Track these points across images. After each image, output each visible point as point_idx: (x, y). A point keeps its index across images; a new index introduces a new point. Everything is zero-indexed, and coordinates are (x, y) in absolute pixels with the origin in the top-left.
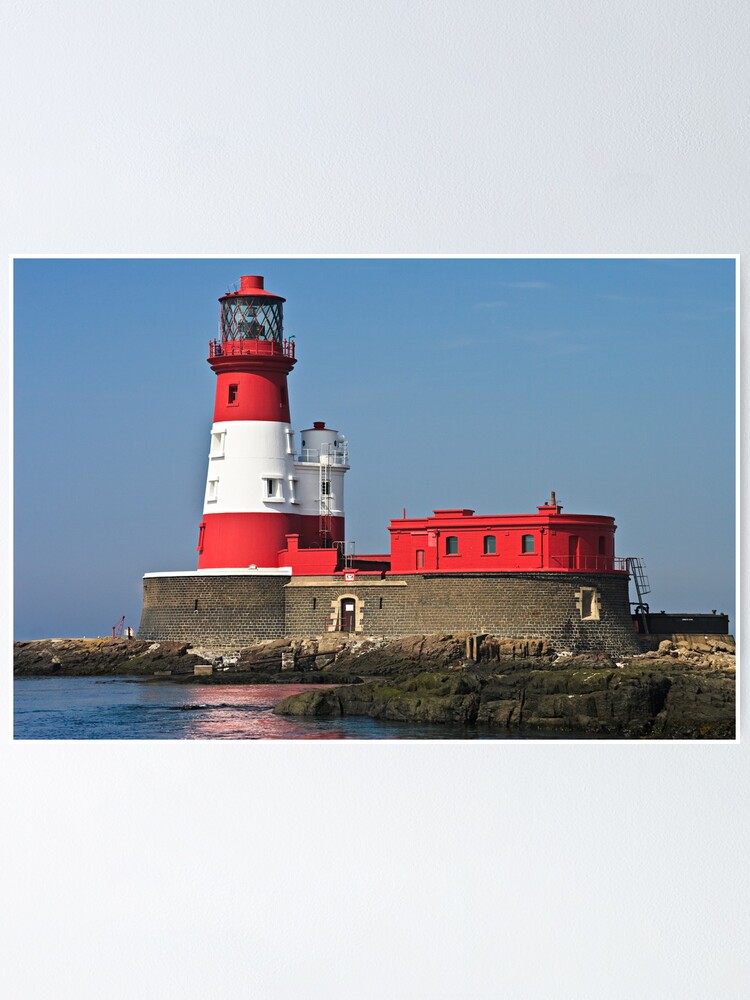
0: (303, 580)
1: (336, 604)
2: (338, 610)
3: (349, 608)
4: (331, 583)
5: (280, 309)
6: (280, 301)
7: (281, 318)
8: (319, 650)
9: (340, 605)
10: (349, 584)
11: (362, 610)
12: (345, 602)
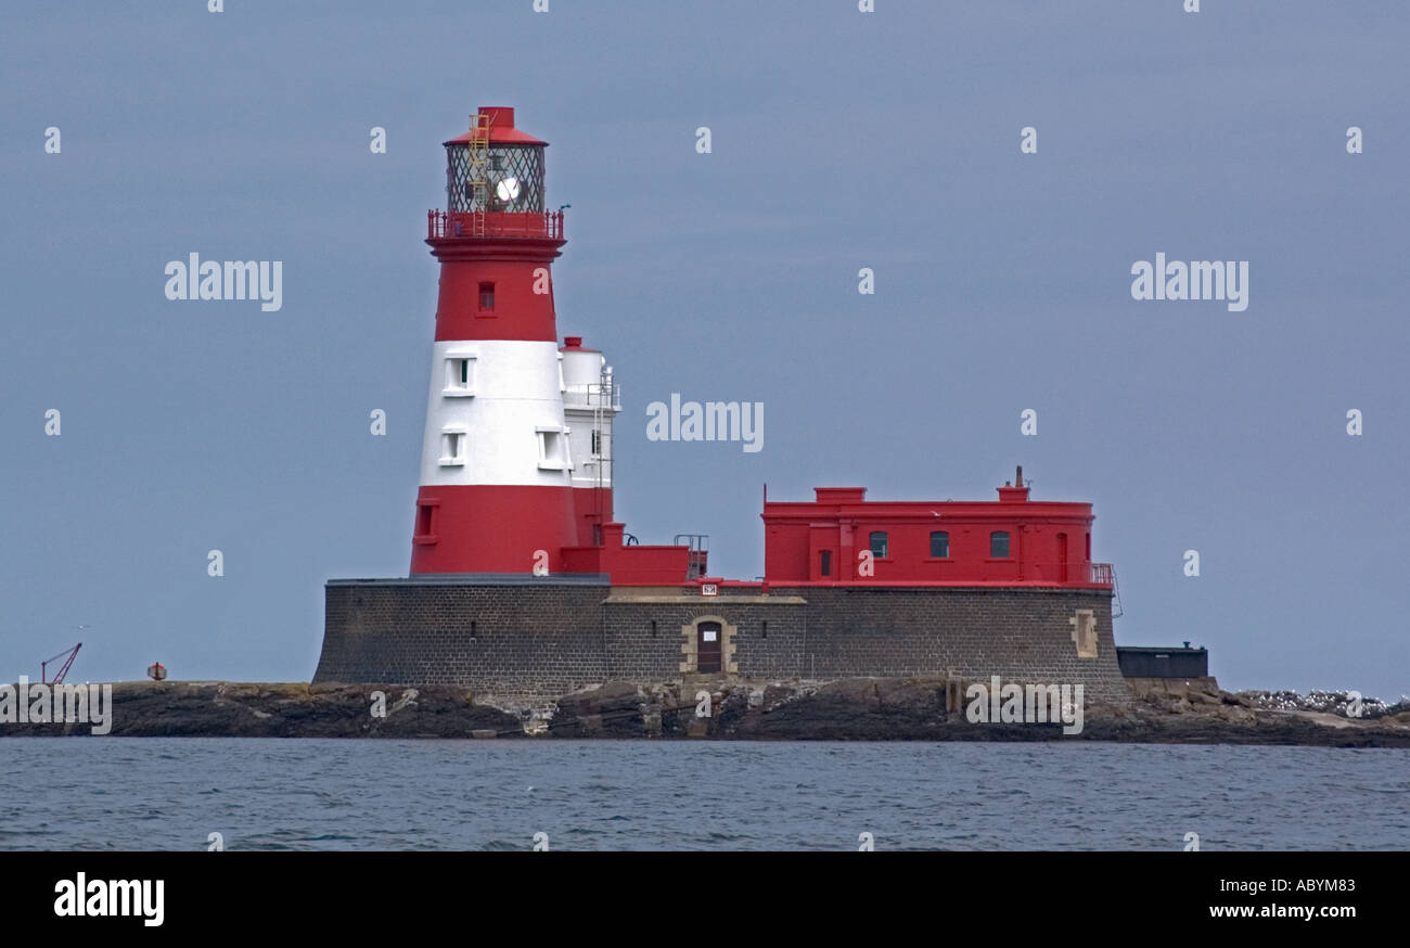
0: (632, 594)
1: (689, 630)
2: (693, 642)
3: (710, 636)
4: (679, 599)
5: (540, 158)
6: (539, 146)
7: (542, 173)
8: (682, 699)
9: (696, 632)
10: (710, 600)
11: (733, 639)
12: (703, 627)
